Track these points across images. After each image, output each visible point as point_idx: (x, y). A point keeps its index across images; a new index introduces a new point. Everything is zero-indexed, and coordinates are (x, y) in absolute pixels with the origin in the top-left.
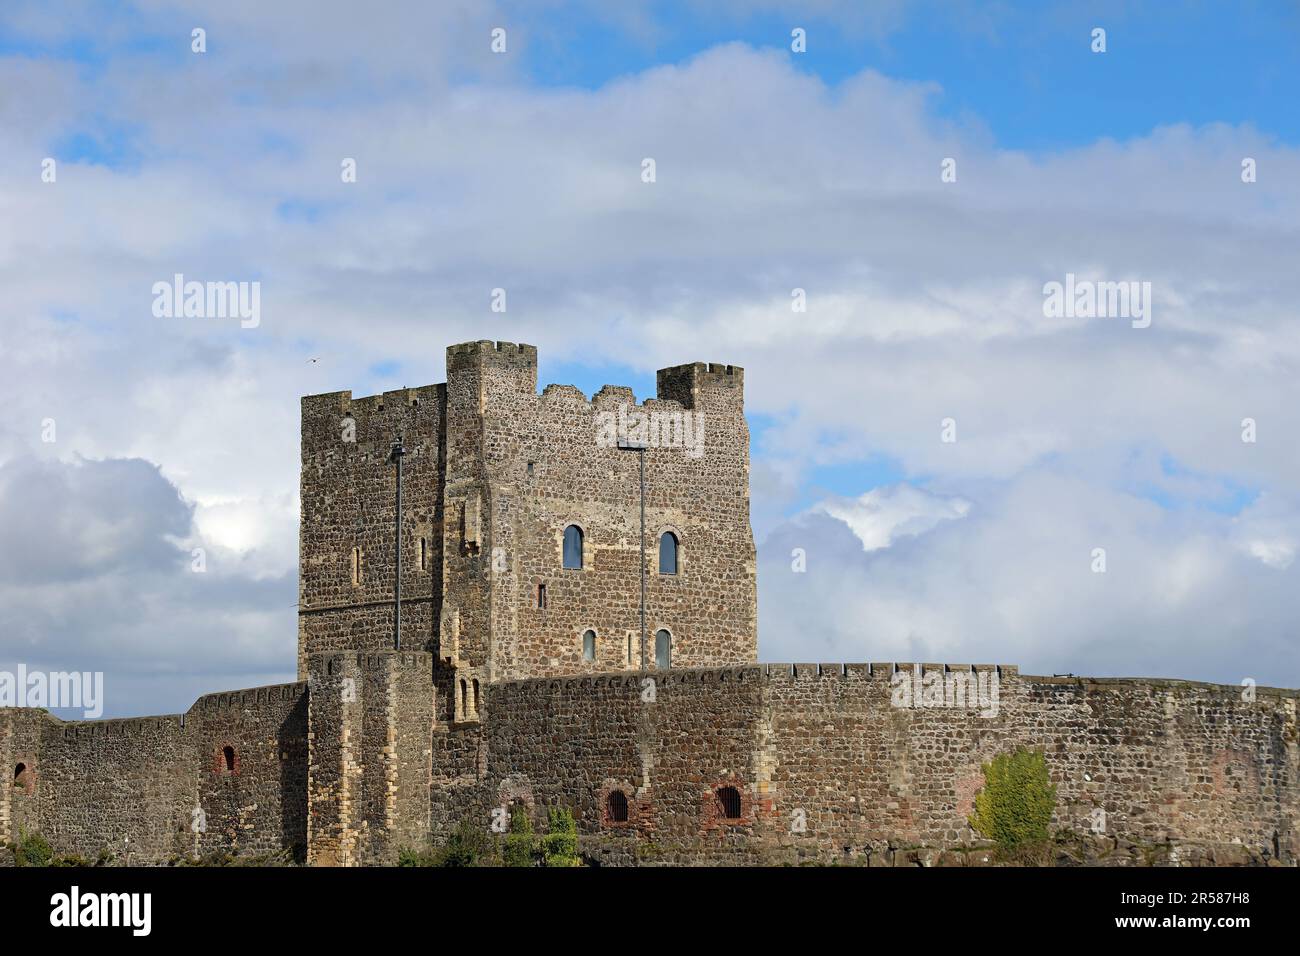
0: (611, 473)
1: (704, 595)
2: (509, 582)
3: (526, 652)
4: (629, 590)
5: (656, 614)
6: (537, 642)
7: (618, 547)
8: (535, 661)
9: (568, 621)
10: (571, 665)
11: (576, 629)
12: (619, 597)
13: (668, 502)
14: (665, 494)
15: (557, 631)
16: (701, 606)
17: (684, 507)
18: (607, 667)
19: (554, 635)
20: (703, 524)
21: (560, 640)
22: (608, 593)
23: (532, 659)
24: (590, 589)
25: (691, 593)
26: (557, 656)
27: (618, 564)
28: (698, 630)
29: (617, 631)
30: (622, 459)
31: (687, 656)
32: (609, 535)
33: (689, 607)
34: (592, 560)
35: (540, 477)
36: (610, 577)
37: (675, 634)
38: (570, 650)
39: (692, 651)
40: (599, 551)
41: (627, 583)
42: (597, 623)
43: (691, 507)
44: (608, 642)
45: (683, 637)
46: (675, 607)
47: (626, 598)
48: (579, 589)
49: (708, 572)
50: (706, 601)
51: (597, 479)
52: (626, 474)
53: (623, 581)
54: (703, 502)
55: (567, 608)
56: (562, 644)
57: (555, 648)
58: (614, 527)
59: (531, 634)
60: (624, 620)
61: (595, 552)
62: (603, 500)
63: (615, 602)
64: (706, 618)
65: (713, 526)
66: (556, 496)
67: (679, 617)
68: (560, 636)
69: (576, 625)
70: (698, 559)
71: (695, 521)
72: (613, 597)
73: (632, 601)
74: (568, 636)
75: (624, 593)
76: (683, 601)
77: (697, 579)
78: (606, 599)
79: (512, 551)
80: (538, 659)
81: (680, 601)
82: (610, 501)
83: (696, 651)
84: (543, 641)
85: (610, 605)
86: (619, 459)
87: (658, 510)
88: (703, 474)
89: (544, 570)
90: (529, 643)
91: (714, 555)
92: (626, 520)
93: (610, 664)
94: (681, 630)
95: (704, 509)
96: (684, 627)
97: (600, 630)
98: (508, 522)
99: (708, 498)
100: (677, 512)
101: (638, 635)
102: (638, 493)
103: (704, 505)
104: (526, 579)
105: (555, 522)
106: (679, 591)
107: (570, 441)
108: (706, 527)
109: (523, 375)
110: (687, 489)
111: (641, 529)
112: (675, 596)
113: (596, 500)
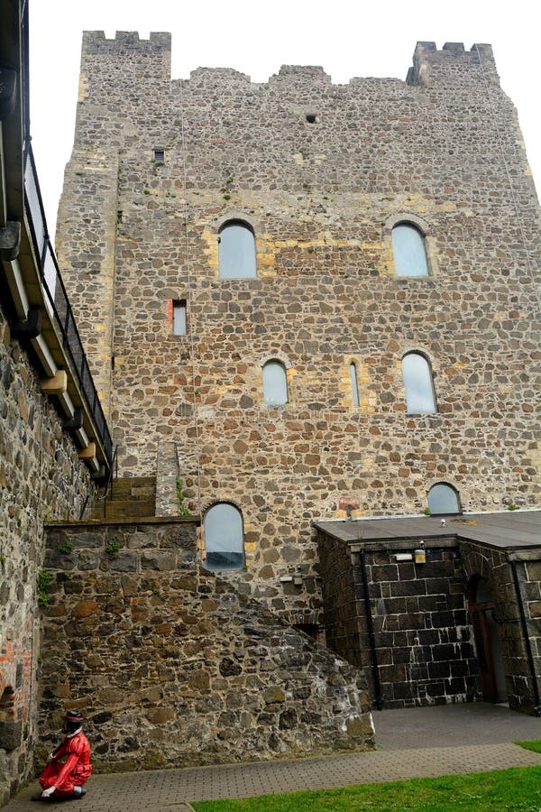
0: (298, 157)
1: (481, 298)
2: (92, 288)
3: (147, 398)
4: (343, 298)
5: (399, 329)
6: (171, 383)
7: (320, 243)
8: (167, 413)
9: (230, 348)
10: (238, 413)
11: (245, 359)
12: (326, 309)
13: (398, 185)
14: (391, 177)
15: (210, 364)
16: (477, 313)
17: (427, 191)
18: (311, 412)
19: (204, 371)
20: (462, 210)
21: (216, 377)
22: (303, 305)
23: (161, 410)
24: (269, 301)
25: (456, 297)
26: (212, 400)
27: (319, 266)
28: (480, 347)
29: (327, 358)
30: (314, 140)
31: (465, 387)
32: (300, 229)
33: (457, 316)
34: (274, 262)
35: (175, 166)
36: (305, 282)
37: (436, 356)
38: (237, 391)
39: (474, 379)
40: (283, 250)
41: (338, 290)
42: (287, 348)
43: (437, 191)
44: (310, 375)
45: (453, 360)
46: (432, 318)
47: (338, 310)
48: (250, 302)
49: (483, 269)
50: (486, 307)
51: (274, 163)
52: (323, 157)
53: (330, 287)
54: (457, 184)
55: (228, 329)
56: (219, 383)
57: (206, 390)
58: (308, 219)
59: (157, 371)
60: (339, 340)
61: (278, 251)
62: (286, 188)
63: (316, 316)
64: (490, 329)
65: (481, 212)
66: (202, 186)
67: (440, 331)
68: (213, 371)
69: (245, 353)
70: (461, 253)
71: (448, 206)
72: (315, 310)
73: (349, 313)
74: (231, 370)
75: (333, 304)
76: (446, 309)
77: (465, 279)
78: (301, 313)
79: (102, 245)
80: (174, 408)
81: (439, 308)
82: (297, 189)
83: (481, 378)
84: (182, 380)
85: (310, 320)
86: (309, 141)
87: (382, 196)
88: (451, 153)
89: (181, 279)
90: (155, 385)
91: (490, 247)
92: (328, 210)
93: (318, 407)
94: (448, 349)
95: (462, 192)
96: (453, 345)
97: (292, 357)
98: (94, 208)
99: (467, 178)
100: (418, 197)
101: (367, 361)
102: (345, 177)
103: (461, 188)
104: (148, 293)
105: (201, 217)
106: (436, 295)
107: (227, 124)
108: (469, 213)
109: (148, 59)
110: (428, 170)
111: (356, 220)
112: (428, 303)
113: (273, 187)
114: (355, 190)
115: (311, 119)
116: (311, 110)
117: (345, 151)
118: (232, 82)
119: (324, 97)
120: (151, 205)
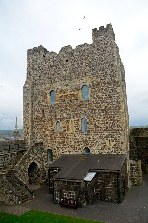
0: (64, 72)
1: (99, 103)
2: (28, 111)
3: (39, 130)
4: (71, 107)
5: (81, 113)
6: (42, 127)
7: (67, 94)
8: (42, 133)
9: (51, 119)
10: (52, 133)
11: (53, 122)
12: (67, 109)
13: (84, 75)
14: (82, 73)
15: (48, 123)
16: (98, 107)
17: (90, 76)
18: (64, 132)
19: (47, 124)
20: (98, 79)
21: (49, 125)
22: (63, 109)
23: (41, 132)
24: (57, 109)
25: (94, 103)
26: (48, 130)
27: (66, 99)
28: (98, 116)
29: (67, 120)
30: (67, 67)
31: (93, 126)
32: (63, 91)
33: (94, 108)
34: (58, 100)
35: (42, 80)
36: (64, 103)
37: (88, 119)
38: (52, 128)
39: (96, 124)
40: (60, 96)
41: (70, 105)
42: (60, 119)
43: (92, 75)
44: (64, 124)
45: (92, 119)
46: (88, 110)
47: (69, 109)
48: (54, 109)
49: (100, 95)
50: (100, 105)
51: (59, 75)
52: (69, 71)
53: (68, 104)
54: (97, 72)
55: (51, 115)
56: (49, 127)
57: (47, 128)
58: (65, 88)
59: (40, 125)
60: (69, 116)
61: (59, 97)
62: (61, 81)
63: (66, 111)
64: (101, 111)
65: (102, 79)
66: (47, 83)
67: (89, 113)
68: (48, 124)
69: (53, 120)
70: (96, 92)
71: (95, 79)
72: (65, 110)
73: (71, 110)
74: (51, 124)
75: (68, 108)
76: (91, 107)
77: (96, 98)
78: (63, 111)
79: (29, 102)
80: (42, 132)
81: (90, 107)
82: (63, 81)
83: (97, 123)
84: (43, 126)
85: (64, 112)
86: (66, 67)
87: (80, 79)
88: (97, 63)
89: (43, 105)
90: (40, 127)
91: (103, 89)
92: (69, 85)
93: (65, 131)
94: (91, 117)
95: (98, 74)
96: (92, 116)
97: (61, 121)
98: (28, 94)
99: (99, 70)
100: (87, 78)
101: (75, 121)
102: (73, 75)
103: (98, 73)
104: (38, 109)
105: (47, 91)
106: (89, 104)
107: (51, 67)
108: (99, 80)
109: (38, 54)
110: (91, 69)
111: (74, 86)
112: (87, 106)
113: (59, 81)
114: (74, 79)
115: (67, 61)
116: (67, 59)
117: (73, 68)
118: (52, 55)
119: (70, 54)
120: (39, 89)
